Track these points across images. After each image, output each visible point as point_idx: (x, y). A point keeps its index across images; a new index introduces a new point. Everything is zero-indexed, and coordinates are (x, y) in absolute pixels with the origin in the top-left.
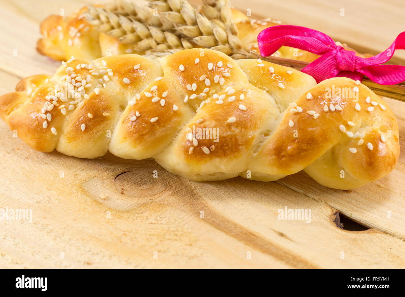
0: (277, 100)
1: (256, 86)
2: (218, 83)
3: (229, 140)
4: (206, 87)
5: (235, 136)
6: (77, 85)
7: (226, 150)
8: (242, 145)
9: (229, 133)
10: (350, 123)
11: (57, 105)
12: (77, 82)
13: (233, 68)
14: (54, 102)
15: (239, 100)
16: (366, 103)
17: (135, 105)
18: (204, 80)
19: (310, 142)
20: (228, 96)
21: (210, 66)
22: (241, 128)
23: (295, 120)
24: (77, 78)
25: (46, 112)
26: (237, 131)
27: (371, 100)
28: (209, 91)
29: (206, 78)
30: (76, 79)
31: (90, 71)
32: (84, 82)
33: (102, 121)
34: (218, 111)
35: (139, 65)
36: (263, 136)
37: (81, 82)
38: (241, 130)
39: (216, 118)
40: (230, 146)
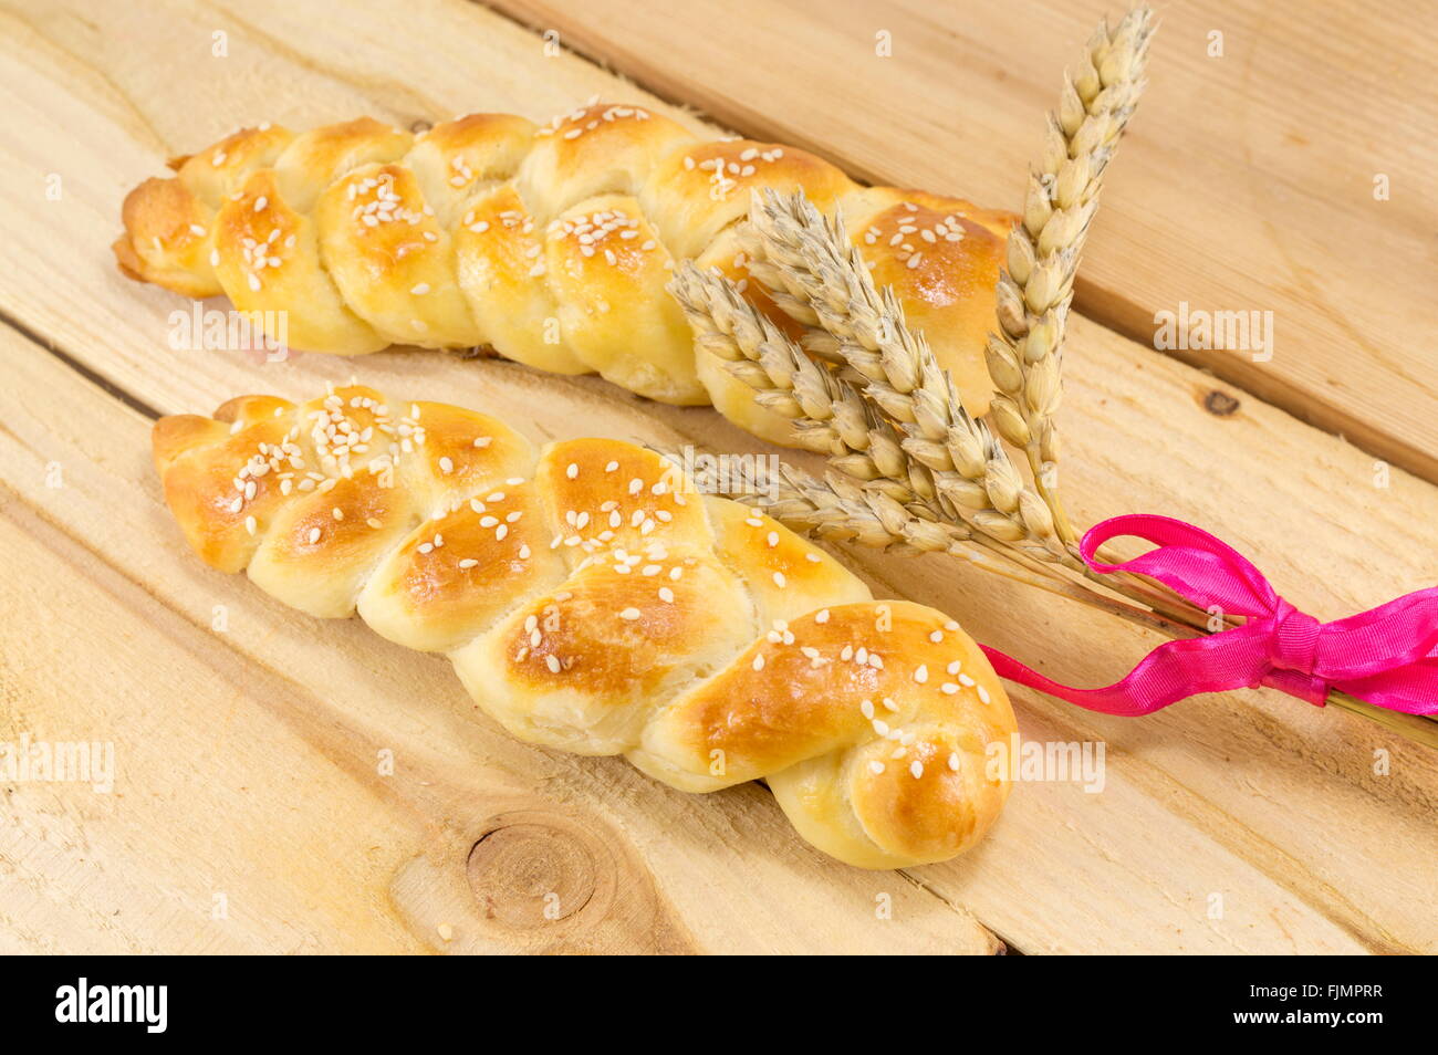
0: (757, 607)
1: (724, 564)
2: (638, 528)
3: (611, 657)
4: (610, 528)
5: (627, 652)
6: (338, 439)
7: (598, 676)
8: (636, 677)
9: (615, 641)
10: (888, 702)
11: (277, 470)
12: (339, 432)
13: (685, 507)
14: (274, 463)
15: (664, 577)
16: (946, 672)
17: (442, 521)
18: (610, 513)
19: (784, 716)
20: (646, 561)
21: (636, 486)
22: (647, 639)
23: (772, 658)
24: (343, 424)
25: (248, 478)
26: (636, 641)
27: (962, 670)
28: (612, 540)
29: (616, 508)
30: (340, 426)
31: (377, 420)
32: (353, 438)
33: (360, 534)
34: (611, 586)
35: (489, 439)
36: (694, 674)
37: (347, 435)
38: (643, 645)
39: (599, 600)
40: (609, 670)
